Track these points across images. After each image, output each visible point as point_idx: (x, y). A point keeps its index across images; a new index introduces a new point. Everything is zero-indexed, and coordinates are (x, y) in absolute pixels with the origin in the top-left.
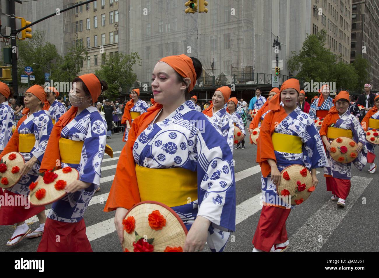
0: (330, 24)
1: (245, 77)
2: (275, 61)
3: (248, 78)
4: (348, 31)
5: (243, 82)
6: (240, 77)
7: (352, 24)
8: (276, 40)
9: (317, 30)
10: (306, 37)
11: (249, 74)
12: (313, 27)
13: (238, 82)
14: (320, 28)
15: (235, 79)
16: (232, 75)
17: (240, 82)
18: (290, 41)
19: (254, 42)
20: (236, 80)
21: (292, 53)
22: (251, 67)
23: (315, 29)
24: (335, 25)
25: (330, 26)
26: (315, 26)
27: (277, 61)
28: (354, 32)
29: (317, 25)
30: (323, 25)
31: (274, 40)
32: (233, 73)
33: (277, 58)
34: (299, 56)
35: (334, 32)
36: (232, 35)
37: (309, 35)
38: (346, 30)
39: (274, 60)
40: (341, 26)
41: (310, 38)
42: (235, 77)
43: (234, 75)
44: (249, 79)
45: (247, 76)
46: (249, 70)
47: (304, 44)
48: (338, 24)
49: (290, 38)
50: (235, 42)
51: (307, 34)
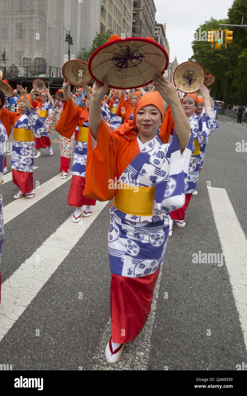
0: (115, 25)
1: (37, 70)
2: (67, 56)
3: (40, 71)
4: (129, 34)
5: (35, 74)
6: (32, 69)
7: (133, 28)
8: (68, 35)
9: (104, 29)
10: (96, 35)
11: (41, 67)
12: (101, 26)
13: (30, 74)
14: (107, 28)
15: (27, 72)
16: (24, 67)
17: (32, 74)
18: (81, 37)
19: (46, 34)
20: (29, 72)
21: (83, 49)
22: (44, 60)
23: (103, 28)
24: (119, 27)
25: (115, 27)
26: (103, 25)
27: (69, 55)
28: (134, 35)
29: (104, 25)
30: (110, 25)
31: (67, 35)
32: (26, 65)
33: (69, 52)
34: (88, 52)
35: (118, 33)
36: (24, 25)
37: (98, 33)
38: (128, 32)
39: (66, 54)
40: (124, 29)
41: (99, 36)
42: (27, 70)
43: (27, 67)
44: (42, 71)
45: (39, 68)
46: (41, 62)
47: (94, 42)
48: (121, 26)
49: (81, 34)
50: (27, 33)
51: (96, 32)
